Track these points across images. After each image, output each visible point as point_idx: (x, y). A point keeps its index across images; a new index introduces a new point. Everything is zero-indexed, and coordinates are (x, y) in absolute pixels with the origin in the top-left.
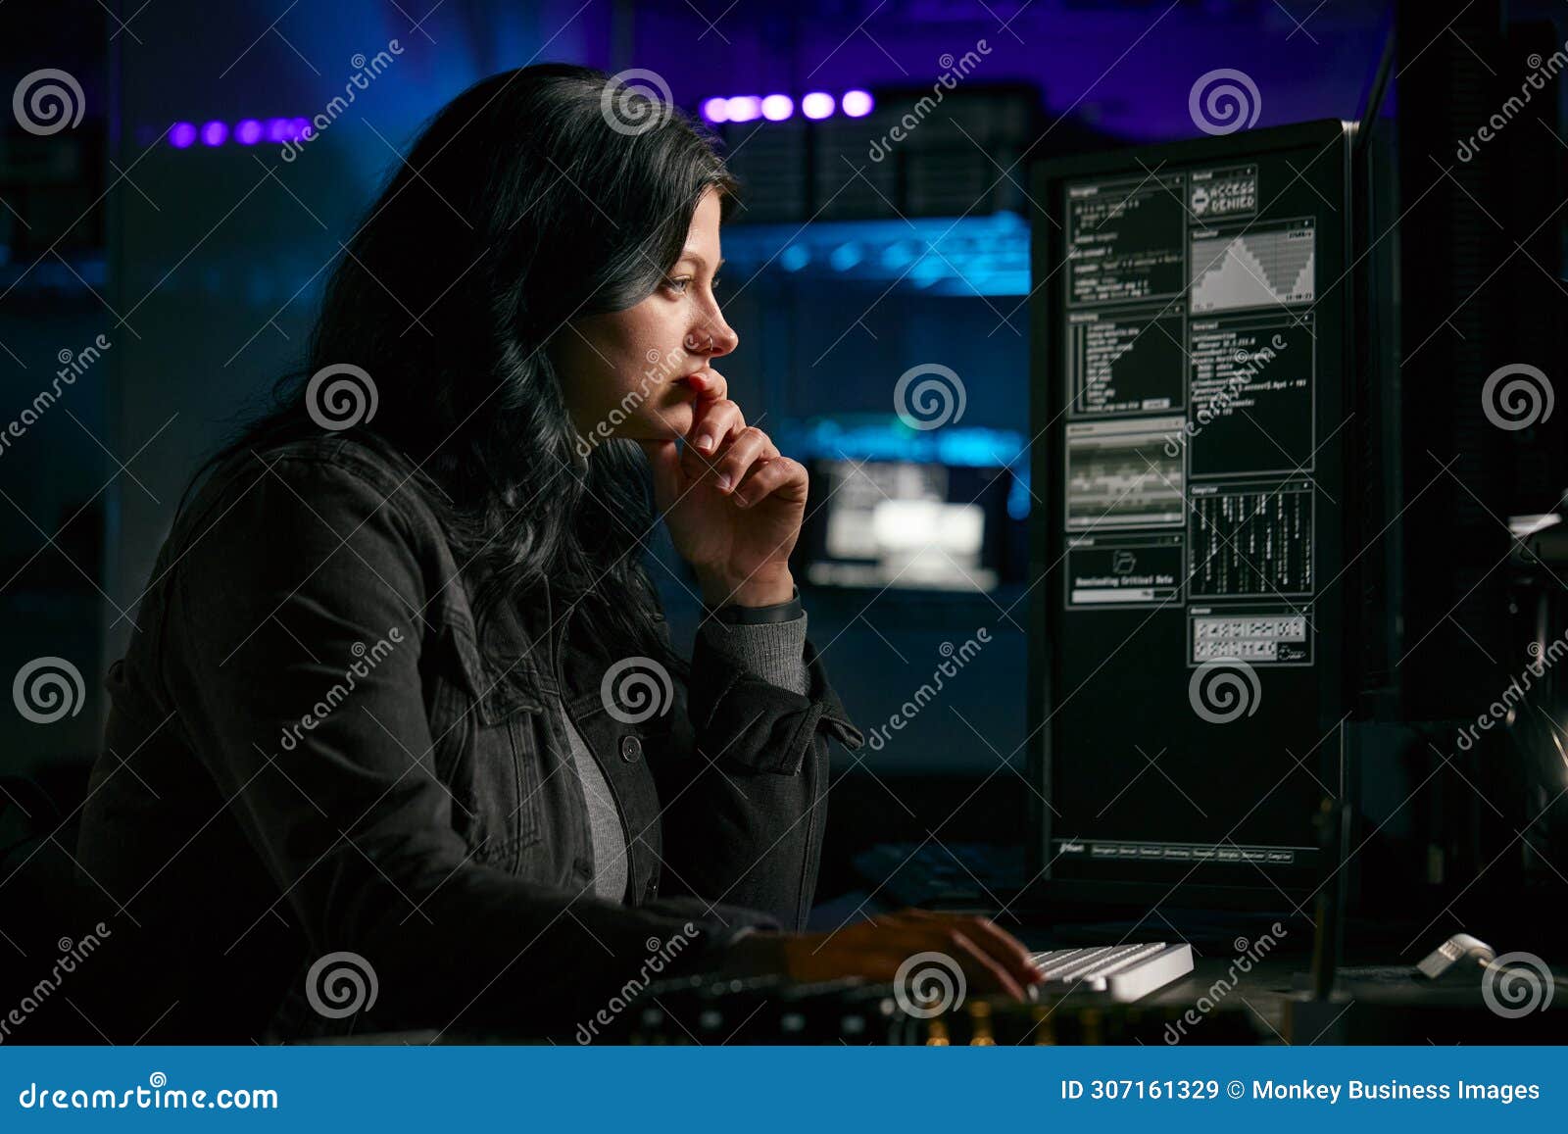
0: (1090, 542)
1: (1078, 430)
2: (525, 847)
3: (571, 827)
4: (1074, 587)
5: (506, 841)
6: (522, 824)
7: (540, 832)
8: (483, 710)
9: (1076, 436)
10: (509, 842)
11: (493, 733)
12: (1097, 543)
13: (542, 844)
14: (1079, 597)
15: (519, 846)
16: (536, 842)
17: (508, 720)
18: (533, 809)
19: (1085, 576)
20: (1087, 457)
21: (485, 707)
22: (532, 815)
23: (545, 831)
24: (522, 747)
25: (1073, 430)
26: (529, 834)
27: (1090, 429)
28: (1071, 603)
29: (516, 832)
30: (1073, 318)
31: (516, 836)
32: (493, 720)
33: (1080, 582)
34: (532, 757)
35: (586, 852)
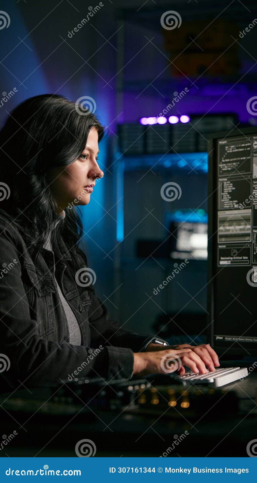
0: (224, 246)
1: (221, 213)
2: (50, 334)
3: (63, 327)
4: (220, 260)
5: (44, 332)
6: (49, 327)
7: (54, 329)
8: (39, 292)
9: (221, 215)
10: (45, 333)
11: (41, 299)
12: (227, 247)
13: (54, 332)
14: (222, 263)
15: (48, 334)
16: (53, 332)
17: (45, 295)
18: (52, 322)
19: (223, 257)
20: (224, 221)
21: (39, 291)
22: (52, 324)
23: (56, 328)
24: (49, 303)
25: (220, 213)
26: (51, 330)
27: (224, 213)
28: (219, 265)
29: (47, 329)
30: (220, 180)
31: (47, 331)
32: (41, 295)
33: (222, 258)
34: (52, 306)
35: (67, 334)
